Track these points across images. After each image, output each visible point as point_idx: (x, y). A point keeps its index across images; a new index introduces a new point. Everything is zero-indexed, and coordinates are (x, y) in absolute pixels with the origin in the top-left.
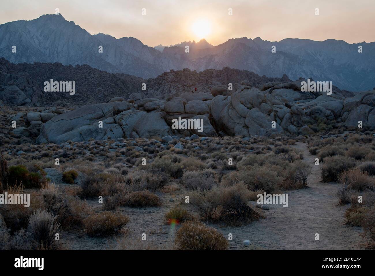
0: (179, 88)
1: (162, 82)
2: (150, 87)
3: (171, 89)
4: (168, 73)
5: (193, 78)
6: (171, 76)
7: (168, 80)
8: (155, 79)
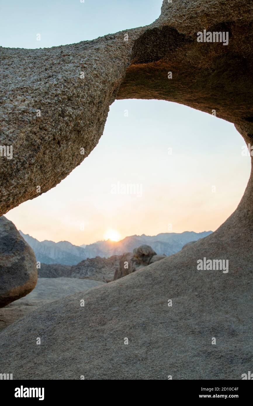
0: (93, 270)
1: (81, 267)
2: (73, 271)
3: (88, 272)
4: (85, 260)
5: (103, 262)
6: (87, 263)
7: (86, 265)
8: (77, 266)
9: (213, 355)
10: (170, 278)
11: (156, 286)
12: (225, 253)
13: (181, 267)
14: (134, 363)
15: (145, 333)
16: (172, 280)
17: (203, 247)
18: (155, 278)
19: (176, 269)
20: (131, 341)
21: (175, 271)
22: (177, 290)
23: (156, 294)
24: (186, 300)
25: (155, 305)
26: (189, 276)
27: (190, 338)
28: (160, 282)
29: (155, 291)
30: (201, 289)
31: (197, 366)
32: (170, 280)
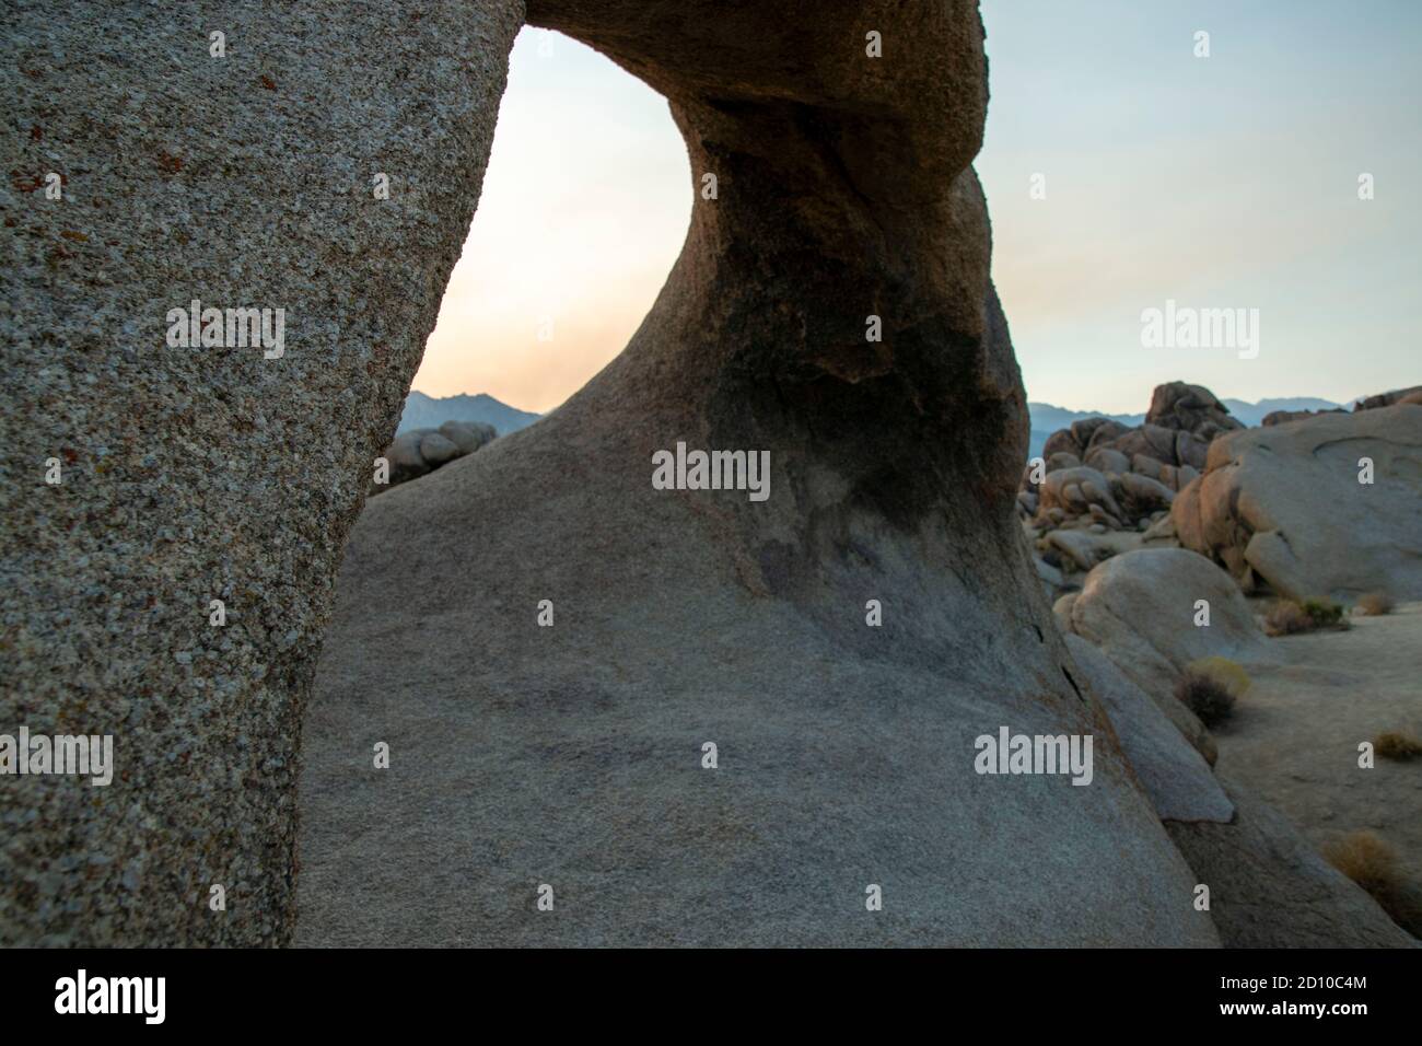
9: (559, 752)
10: (416, 558)
11: (370, 580)
12: (581, 485)
13: (446, 523)
14: (352, 788)
15: (364, 712)
16: (419, 563)
17: (515, 463)
18: (363, 555)
19: (430, 529)
20: (327, 735)
21: (427, 536)
22: (440, 592)
23: (376, 606)
24: (469, 622)
25: (377, 636)
26: (471, 552)
27: (494, 719)
28: (384, 570)
29: (370, 597)
30: (509, 592)
31: (523, 779)
32: (414, 564)
